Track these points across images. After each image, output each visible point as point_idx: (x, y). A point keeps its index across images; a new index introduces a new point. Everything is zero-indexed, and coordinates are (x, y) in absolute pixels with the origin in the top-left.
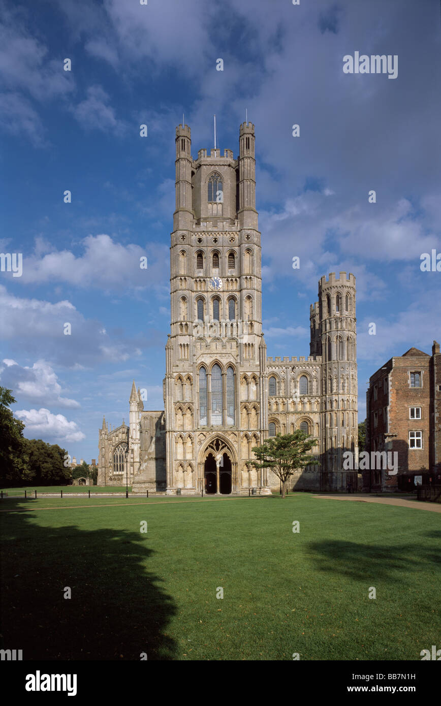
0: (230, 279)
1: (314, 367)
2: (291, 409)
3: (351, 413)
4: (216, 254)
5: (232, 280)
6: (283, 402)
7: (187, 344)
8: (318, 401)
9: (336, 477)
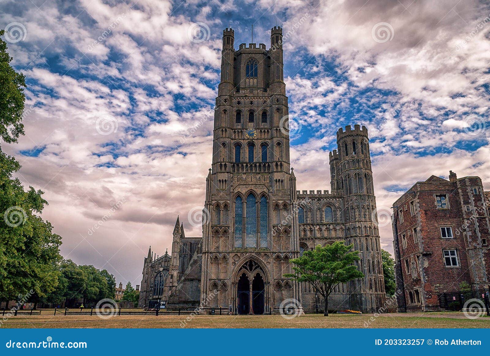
0: (263, 130)
1: (338, 199)
2: (318, 235)
3: (374, 238)
4: (252, 113)
5: (264, 131)
6: (311, 229)
7: (225, 180)
8: (342, 228)
9: (366, 299)
